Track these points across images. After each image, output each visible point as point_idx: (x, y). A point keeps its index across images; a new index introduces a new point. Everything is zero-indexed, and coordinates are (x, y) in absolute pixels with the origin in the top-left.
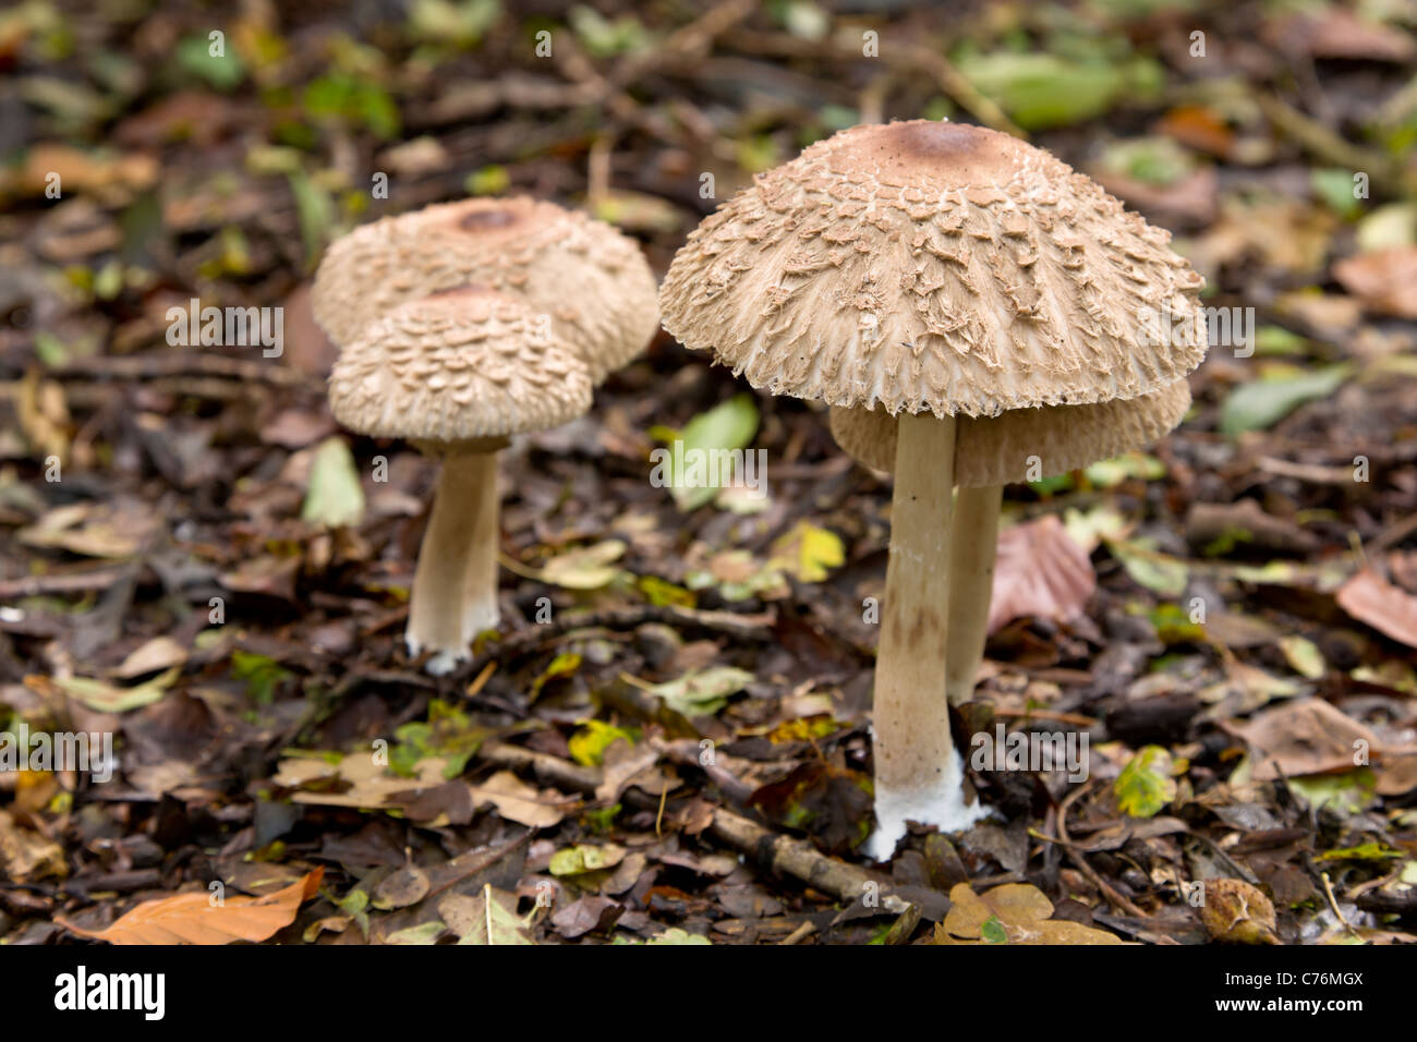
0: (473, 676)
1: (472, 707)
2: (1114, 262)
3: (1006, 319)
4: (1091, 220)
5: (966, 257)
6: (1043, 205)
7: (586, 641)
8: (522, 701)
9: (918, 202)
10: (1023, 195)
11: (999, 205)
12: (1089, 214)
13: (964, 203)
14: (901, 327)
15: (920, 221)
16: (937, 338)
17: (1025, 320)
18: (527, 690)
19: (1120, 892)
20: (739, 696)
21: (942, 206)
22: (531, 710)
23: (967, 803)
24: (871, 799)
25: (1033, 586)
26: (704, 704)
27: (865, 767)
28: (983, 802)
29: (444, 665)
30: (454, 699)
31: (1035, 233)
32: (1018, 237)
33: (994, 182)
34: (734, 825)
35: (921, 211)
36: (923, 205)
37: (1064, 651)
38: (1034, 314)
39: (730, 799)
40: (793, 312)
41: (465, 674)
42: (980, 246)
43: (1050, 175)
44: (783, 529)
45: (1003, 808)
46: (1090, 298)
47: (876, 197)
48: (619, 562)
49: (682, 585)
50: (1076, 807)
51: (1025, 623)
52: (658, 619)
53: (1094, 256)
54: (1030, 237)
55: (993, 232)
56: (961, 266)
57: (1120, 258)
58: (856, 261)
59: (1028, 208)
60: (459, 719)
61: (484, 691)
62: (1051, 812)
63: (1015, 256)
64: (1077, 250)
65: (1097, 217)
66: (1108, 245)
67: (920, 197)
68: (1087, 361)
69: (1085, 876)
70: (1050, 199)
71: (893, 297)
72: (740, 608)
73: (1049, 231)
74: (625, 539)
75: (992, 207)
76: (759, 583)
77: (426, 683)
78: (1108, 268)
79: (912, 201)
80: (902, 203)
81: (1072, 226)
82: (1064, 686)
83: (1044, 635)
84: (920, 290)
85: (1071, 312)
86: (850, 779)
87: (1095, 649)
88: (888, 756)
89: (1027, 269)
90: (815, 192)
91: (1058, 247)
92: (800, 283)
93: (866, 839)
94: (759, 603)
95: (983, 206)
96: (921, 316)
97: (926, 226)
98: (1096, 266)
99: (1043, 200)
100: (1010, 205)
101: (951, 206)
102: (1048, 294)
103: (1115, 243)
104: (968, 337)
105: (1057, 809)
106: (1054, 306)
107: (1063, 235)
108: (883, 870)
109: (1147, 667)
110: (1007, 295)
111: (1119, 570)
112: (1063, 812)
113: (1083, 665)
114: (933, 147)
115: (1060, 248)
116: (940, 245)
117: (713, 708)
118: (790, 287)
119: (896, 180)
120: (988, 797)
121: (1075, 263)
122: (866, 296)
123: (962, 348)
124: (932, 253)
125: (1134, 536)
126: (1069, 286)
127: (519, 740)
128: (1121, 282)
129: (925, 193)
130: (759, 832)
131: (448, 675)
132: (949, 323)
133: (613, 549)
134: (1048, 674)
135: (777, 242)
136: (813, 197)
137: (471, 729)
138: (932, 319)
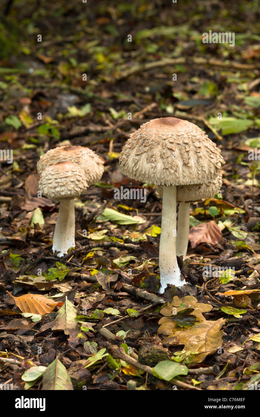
0: (68, 258)
1: (68, 265)
2: (207, 152)
3: (182, 164)
4: (204, 141)
5: (175, 148)
6: (193, 136)
7: (97, 251)
8: (80, 264)
9: (164, 135)
10: (189, 133)
11: (183, 136)
12: (204, 139)
13: (175, 135)
14: (160, 165)
15: (165, 139)
16: (167, 169)
17: (185, 165)
18: (81, 262)
19: (217, 299)
20: (132, 262)
21: (170, 136)
22: (82, 266)
23: (182, 280)
24: (160, 280)
25: (207, 237)
26: (124, 263)
27: (158, 274)
28: (186, 281)
29: (61, 255)
30: (63, 263)
31: (191, 143)
32: (186, 144)
33: (182, 130)
34: (128, 286)
35: (164, 137)
36: (165, 136)
37: (213, 251)
38: (188, 164)
39: (127, 281)
40: (139, 164)
41: (66, 258)
42: (178, 146)
43: (196, 130)
44: (149, 226)
45: (191, 283)
46: (200, 160)
47: (155, 134)
48: (106, 234)
49: (122, 239)
50: (210, 283)
51: (204, 244)
52: (115, 246)
53: (203, 150)
54: (189, 144)
55: (181, 142)
56: (173, 151)
57: (209, 151)
58: (150, 150)
59: (190, 137)
60: (64, 267)
61: (70, 261)
62: (204, 284)
63: (185, 148)
64: (199, 148)
65: (206, 140)
66: (207, 147)
67: (165, 134)
68: (197, 175)
69: (209, 296)
70: (195, 135)
71: (158, 158)
72: (135, 243)
73: (194, 142)
74: (109, 229)
75: (181, 136)
76: (141, 238)
77: (56, 259)
78: (205, 153)
79: (163, 135)
80: (160, 135)
81: (199, 142)
82: (212, 259)
83: (209, 247)
84: (164, 157)
85: (196, 163)
86: (155, 276)
87: (221, 251)
88: (162, 268)
89: (187, 152)
90: (142, 134)
91: (195, 146)
92: (139, 157)
93: (158, 290)
94: (140, 242)
95: (179, 136)
96: (164, 163)
97: (166, 141)
98: (203, 152)
99: (193, 135)
100: (185, 136)
101: (172, 136)
102: (192, 158)
103: (209, 147)
104: (174, 168)
105: (205, 283)
106: (192, 162)
107: (197, 144)
108: (161, 296)
109: (234, 254)
110: (182, 158)
111: (230, 233)
112: (207, 283)
113: (217, 254)
114: (169, 122)
115: (196, 147)
116: (169, 146)
117: (126, 264)
118: (137, 158)
119: (160, 130)
120: (188, 280)
121: (198, 151)
122: (152, 159)
123: (172, 171)
124: (167, 148)
125: (234, 226)
126: (196, 156)
127: (79, 271)
128: (208, 157)
129: (166, 133)
130: (133, 287)
131: (62, 257)
132: (170, 165)
133: (105, 231)
134: (208, 256)
135: (135, 147)
136: (141, 135)
137: (66, 269)
138: (166, 164)
